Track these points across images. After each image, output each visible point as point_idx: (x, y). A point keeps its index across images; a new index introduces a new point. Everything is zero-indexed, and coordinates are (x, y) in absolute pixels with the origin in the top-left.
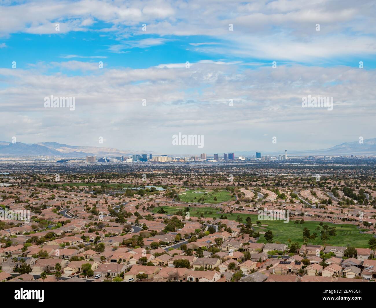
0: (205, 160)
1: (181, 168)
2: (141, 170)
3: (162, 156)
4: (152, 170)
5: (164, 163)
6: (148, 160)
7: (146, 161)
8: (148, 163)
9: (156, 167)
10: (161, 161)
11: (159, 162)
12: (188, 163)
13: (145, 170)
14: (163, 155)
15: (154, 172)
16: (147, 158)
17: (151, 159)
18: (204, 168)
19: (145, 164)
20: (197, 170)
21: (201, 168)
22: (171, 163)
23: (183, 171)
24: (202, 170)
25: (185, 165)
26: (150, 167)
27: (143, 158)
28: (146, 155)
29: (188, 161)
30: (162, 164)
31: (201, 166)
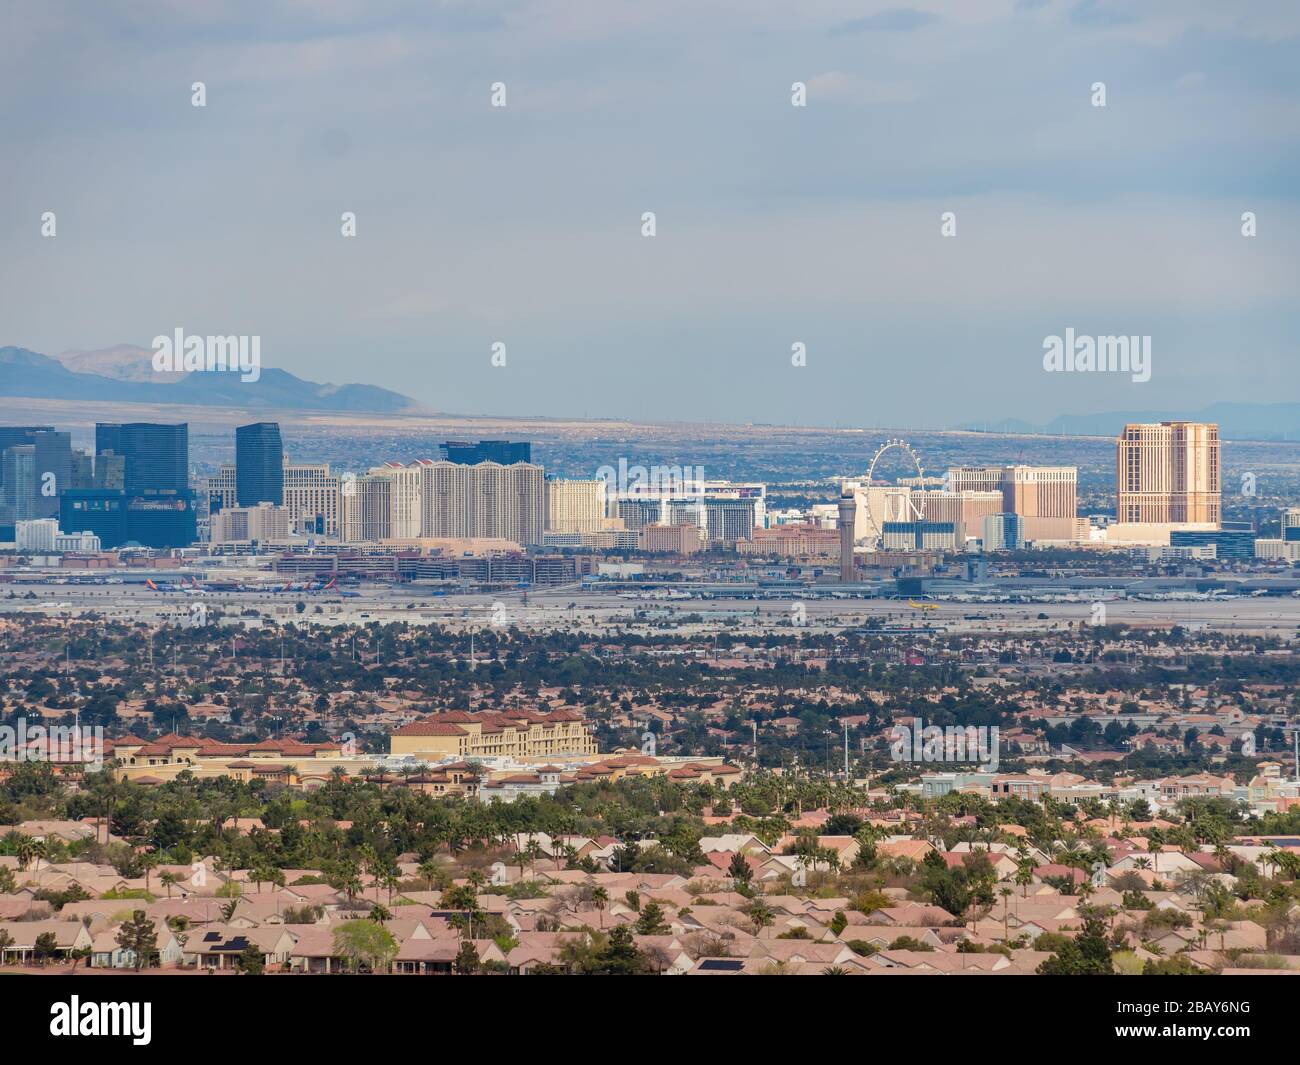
0: (1200, 539)
1: (810, 678)
2: (120, 694)
3: (458, 452)
4: (322, 705)
5: (491, 575)
6: (215, 527)
7: (174, 531)
8: (214, 574)
9: (370, 660)
10: (428, 544)
11: (409, 570)
12: (910, 588)
13: (208, 709)
14: (475, 431)
15: (403, 753)
16: (187, 495)
17: (258, 513)
18: (1199, 670)
19: (161, 585)
20: (1106, 711)
21: (1159, 679)
22: (617, 586)
23: (848, 723)
24: (1183, 721)
25: (852, 613)
26: (262, 647)
27: (115, 480)
28: (172, 438)
29: (905, 542)
30: (456, 602)
31: (1138, 634)
